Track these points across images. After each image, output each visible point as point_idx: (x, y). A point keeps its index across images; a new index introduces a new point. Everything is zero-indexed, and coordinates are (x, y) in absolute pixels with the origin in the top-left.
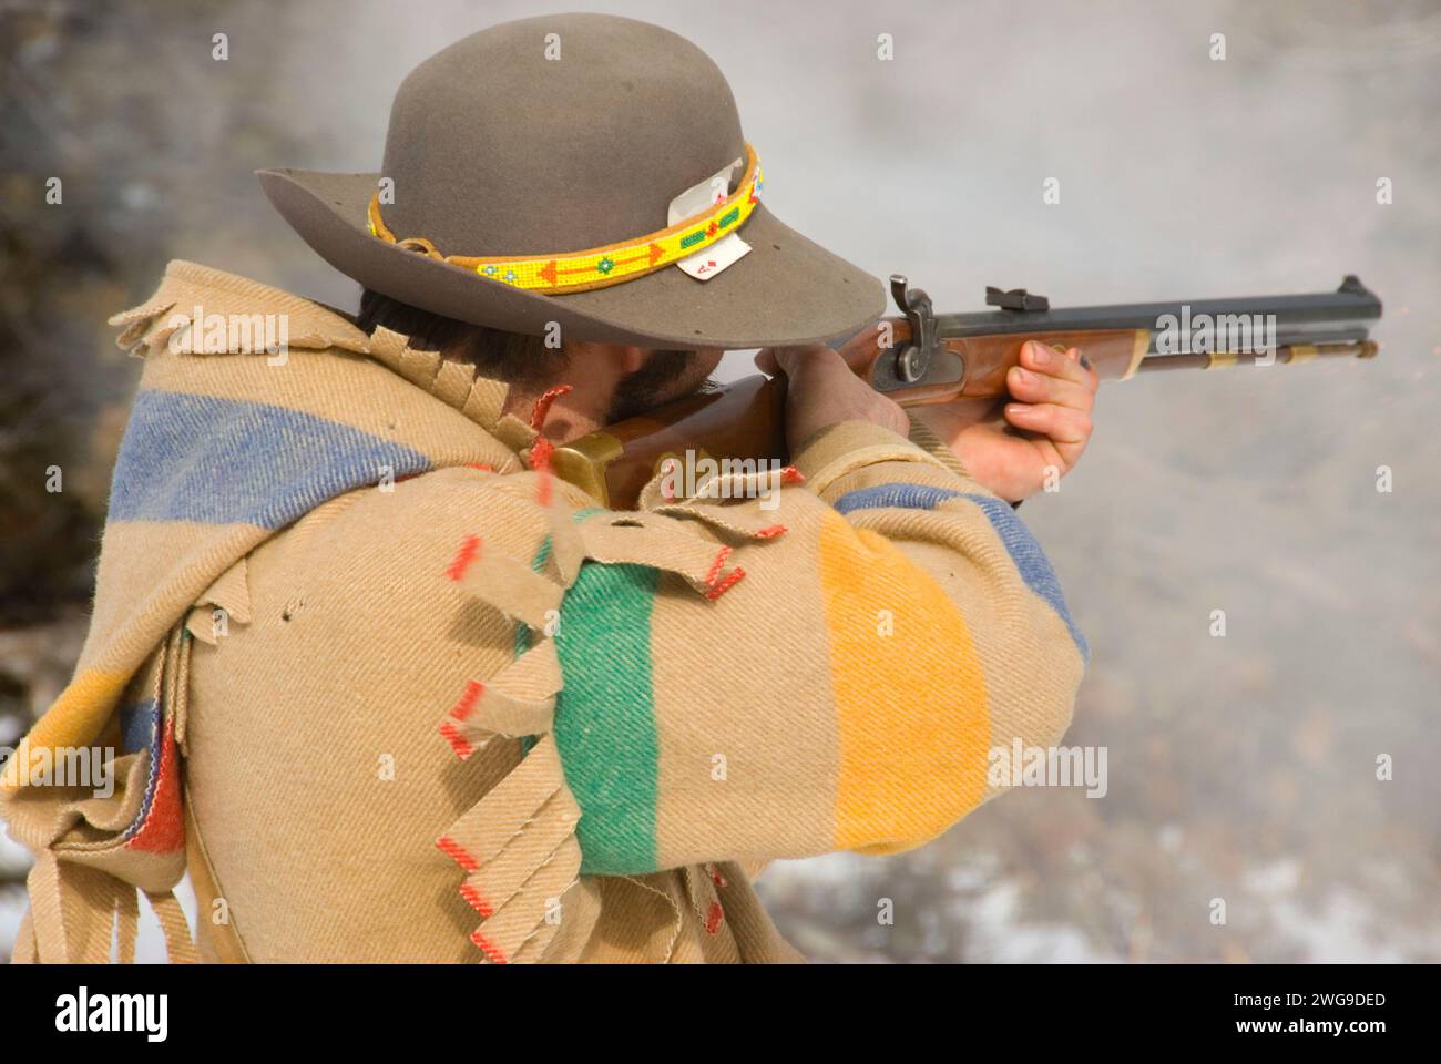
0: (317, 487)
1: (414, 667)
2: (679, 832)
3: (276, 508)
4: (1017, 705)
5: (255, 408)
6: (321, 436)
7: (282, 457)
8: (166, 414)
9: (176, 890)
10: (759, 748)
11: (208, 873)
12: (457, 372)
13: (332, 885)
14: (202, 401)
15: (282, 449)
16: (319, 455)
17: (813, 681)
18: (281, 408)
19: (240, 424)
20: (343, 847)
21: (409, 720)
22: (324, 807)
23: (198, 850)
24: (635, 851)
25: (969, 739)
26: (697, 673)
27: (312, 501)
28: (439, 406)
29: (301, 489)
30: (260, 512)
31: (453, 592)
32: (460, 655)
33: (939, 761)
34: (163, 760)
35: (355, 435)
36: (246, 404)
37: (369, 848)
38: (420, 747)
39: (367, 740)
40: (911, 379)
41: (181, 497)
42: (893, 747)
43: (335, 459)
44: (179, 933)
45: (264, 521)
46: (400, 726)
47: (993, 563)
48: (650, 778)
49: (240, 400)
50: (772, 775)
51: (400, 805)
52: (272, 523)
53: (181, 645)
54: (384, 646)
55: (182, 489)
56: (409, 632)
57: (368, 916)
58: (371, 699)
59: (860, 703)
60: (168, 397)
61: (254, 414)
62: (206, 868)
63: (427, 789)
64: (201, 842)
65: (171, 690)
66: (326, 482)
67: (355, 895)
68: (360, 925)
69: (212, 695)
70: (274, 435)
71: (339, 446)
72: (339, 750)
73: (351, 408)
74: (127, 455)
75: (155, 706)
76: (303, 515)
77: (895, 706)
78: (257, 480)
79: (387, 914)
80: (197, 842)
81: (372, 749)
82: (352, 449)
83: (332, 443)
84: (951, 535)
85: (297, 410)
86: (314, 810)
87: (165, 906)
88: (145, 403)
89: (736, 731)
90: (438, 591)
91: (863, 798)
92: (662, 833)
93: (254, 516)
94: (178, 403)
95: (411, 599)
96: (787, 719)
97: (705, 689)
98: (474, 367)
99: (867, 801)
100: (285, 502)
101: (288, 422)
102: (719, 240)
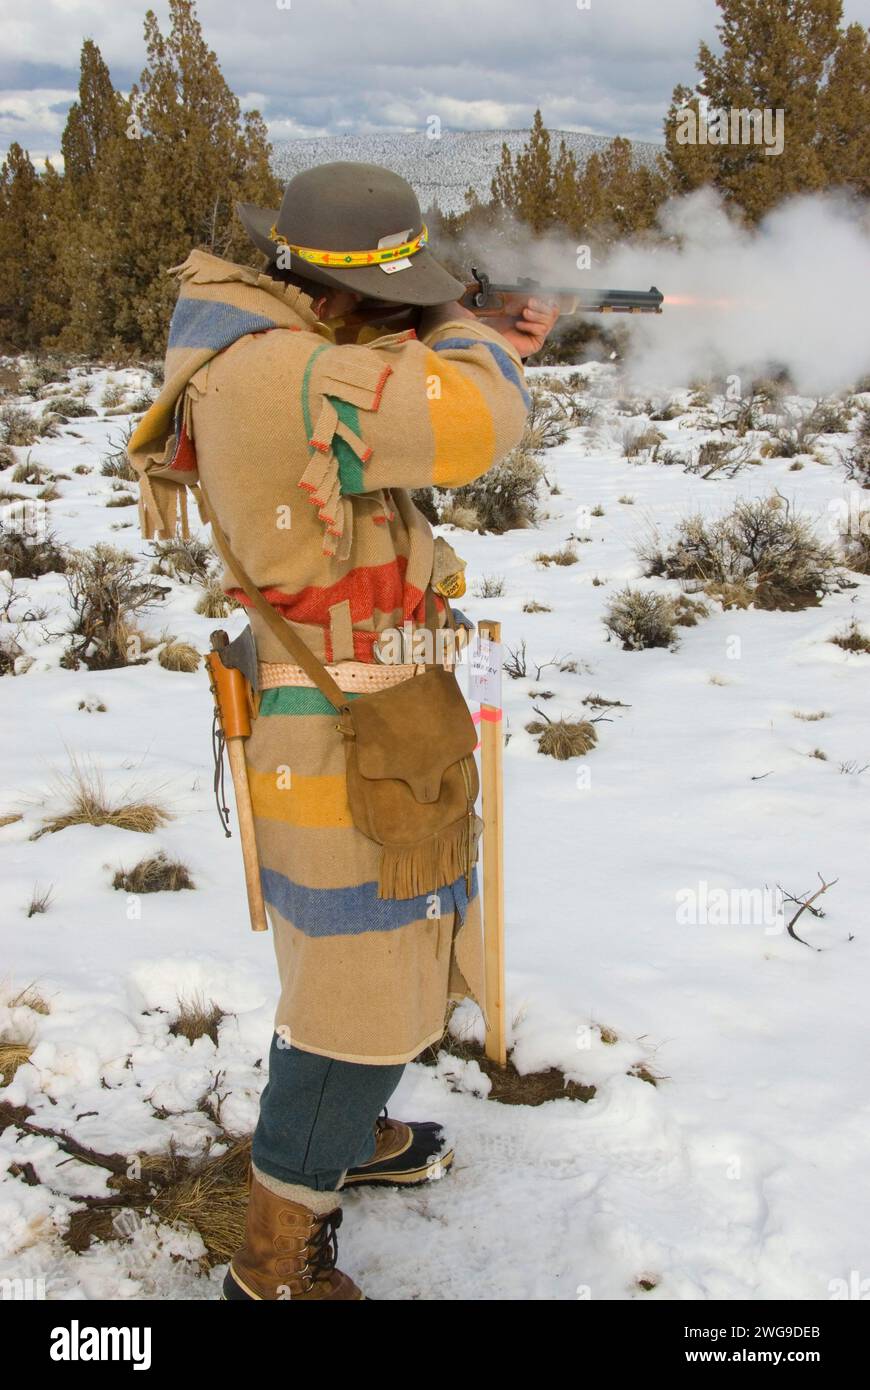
3: (219, 343)
5: (214, 303)
7: (221, 322)
8: (186, 307)
14: (198, 302)
15: (223, 318)
16: (235, 321)
17: (422, 413)
18: (223, 303)
19: (210, 310)
30: (213, 344)
31: (277, 377)
32: (281, 402)
41: (189, 339)
47: (491, 368)
49: (210, 302)
55: (189, 335)
60: (187, 301)
61: (214, 306)
65: (185, 408)
66: (241, 331)
70: (220, 314)
73: (249, 304)
76: (230, 345)
77: (455, 424)
78: (212, 331)
83: (240, 317)
84: (473, 358)
85: (229, 304)
93: (209, 345)
94: (190, 303)
100: (221, 340)
101: (225, 308)
102: (399, 259)
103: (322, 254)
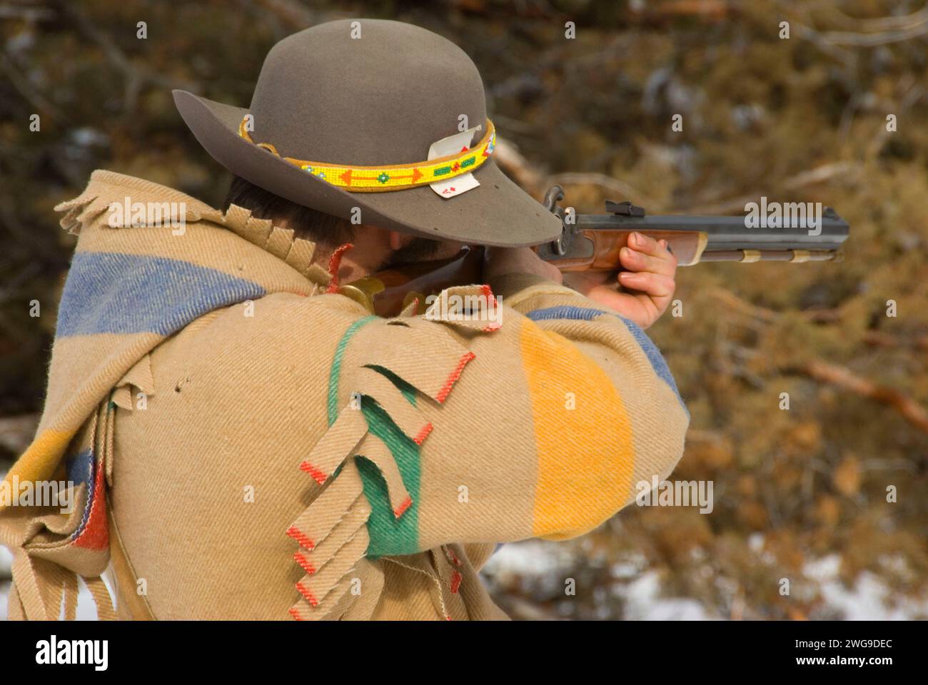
0: (193, 307)
1: (262, 418)
2: (433, 525)
3: (168, 322)
4: (651, 442)
5: (151, 259)
6: (195, 275)
7: (169, 289)
8: (92, 266)
9: (103, 576)
10: (486, 469)
11: (126, 561)
12: (282, 233)
13: (209, 562)
14: (116, 257)
15: (170, 284)
16: (194, 287)
17: (521, 425)
18: (169, 259)
19: (142, 270)
20: (216, 537)
21: (259, 452)
22: (204, 511)
23: (119, 546)
24: (405, 538)
25: (621, 463)
26: (446, 420)
27: (191, 317)
28: (270, 257)
29: (184, 309)
30: (157, 324)
31: (287, 369)
32: (292, 409)
33: (601, 478)
34: (96, 488)
35: (217, 275)
36: (145, 257)
37: (233, 538)
38: (266, 470)
39: (231, 467)
40: (562, 253)
41: (105, 319)
42: (572, 469)
43: (205, 290)
44: (106, 604)
45: (160, 330)
46: (253, 457)
47: (632, 353)
48: (415, 489)
49: (141, 255)
50: (494, 487)
51: (252, 510)
52: (165, 331)
53: (108, 414)
54: (242, 405)
55: (104, 313)
56: (259, 395)
57: (232, 583)
58: (234, 440)
59: (551, 439)
60: (94, 256)
61: (151, 263)
62: (124, 558)
63: (270, 497)
64: (120, 541)
65: (102, 442)
66: (200, 304)
67: (224, 569)
68: (227, 589)
69: (130, 443)
70: (164, 276)
71: (207, 281)
72: (213, 474)
73: (214, 258)
74: (68, 295)
75: (91, 453)
76: (186, 326)
77: (574, 442)
78: (154, 305)
79: (244, 581)
80: (118, 540)
81: (235, 472)
82: (215, 283)
83: (202, 280)
84: (604, 335)
85: (179, 260)
86: (197, 514)
87: (96, 586)
88: (79, 260)
89: (471, 458)
90: (277, 368)
91: (552, 502)
92: (422, 526)
93: (152, 327)
94: (101, 259)
95: (260, 374)
96: (504, 450)
97: (451, 431)
98: (293, 231)
99: (554, 504)
100: (174, 318)
101: (173, 268)
102: (459, 175)
103: (341, 170)
